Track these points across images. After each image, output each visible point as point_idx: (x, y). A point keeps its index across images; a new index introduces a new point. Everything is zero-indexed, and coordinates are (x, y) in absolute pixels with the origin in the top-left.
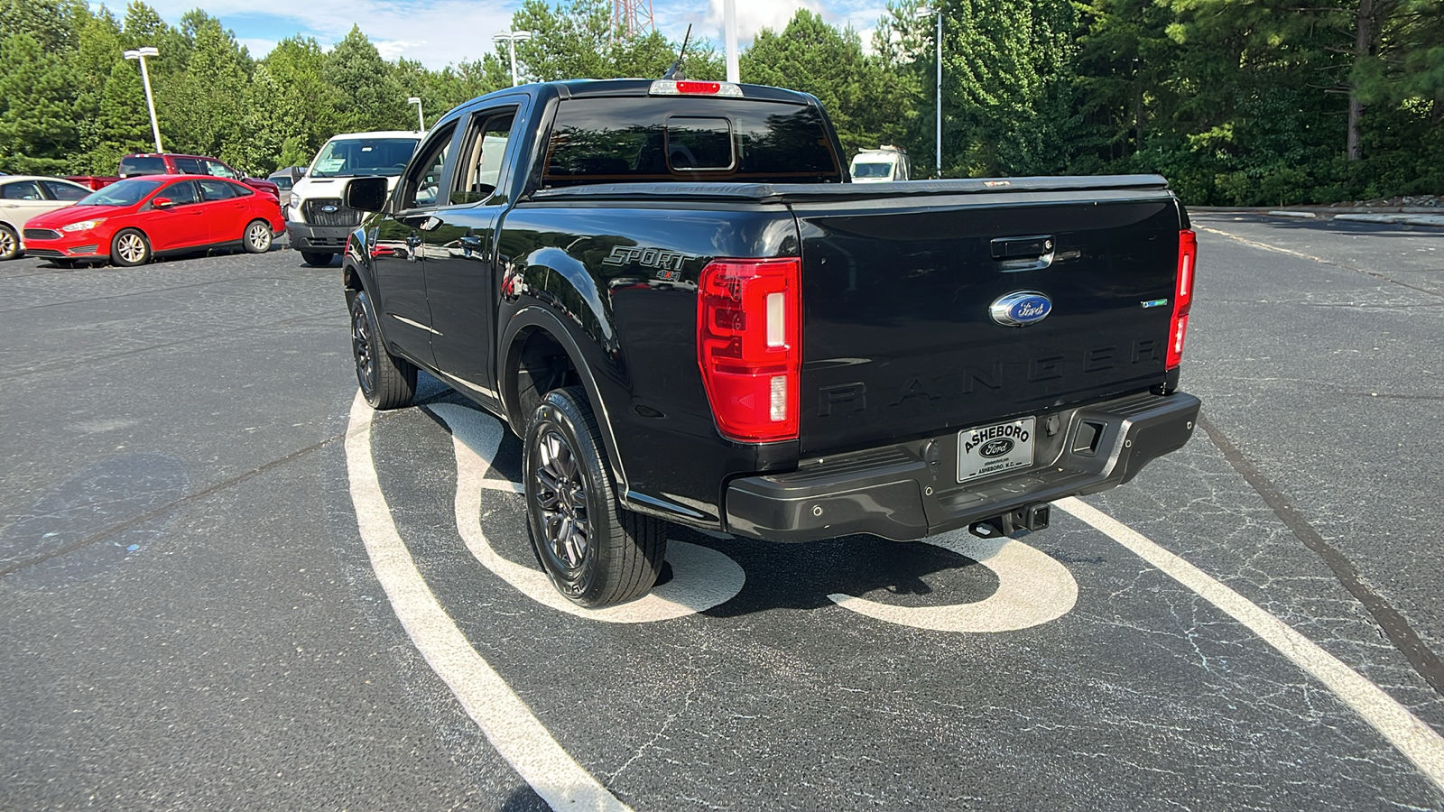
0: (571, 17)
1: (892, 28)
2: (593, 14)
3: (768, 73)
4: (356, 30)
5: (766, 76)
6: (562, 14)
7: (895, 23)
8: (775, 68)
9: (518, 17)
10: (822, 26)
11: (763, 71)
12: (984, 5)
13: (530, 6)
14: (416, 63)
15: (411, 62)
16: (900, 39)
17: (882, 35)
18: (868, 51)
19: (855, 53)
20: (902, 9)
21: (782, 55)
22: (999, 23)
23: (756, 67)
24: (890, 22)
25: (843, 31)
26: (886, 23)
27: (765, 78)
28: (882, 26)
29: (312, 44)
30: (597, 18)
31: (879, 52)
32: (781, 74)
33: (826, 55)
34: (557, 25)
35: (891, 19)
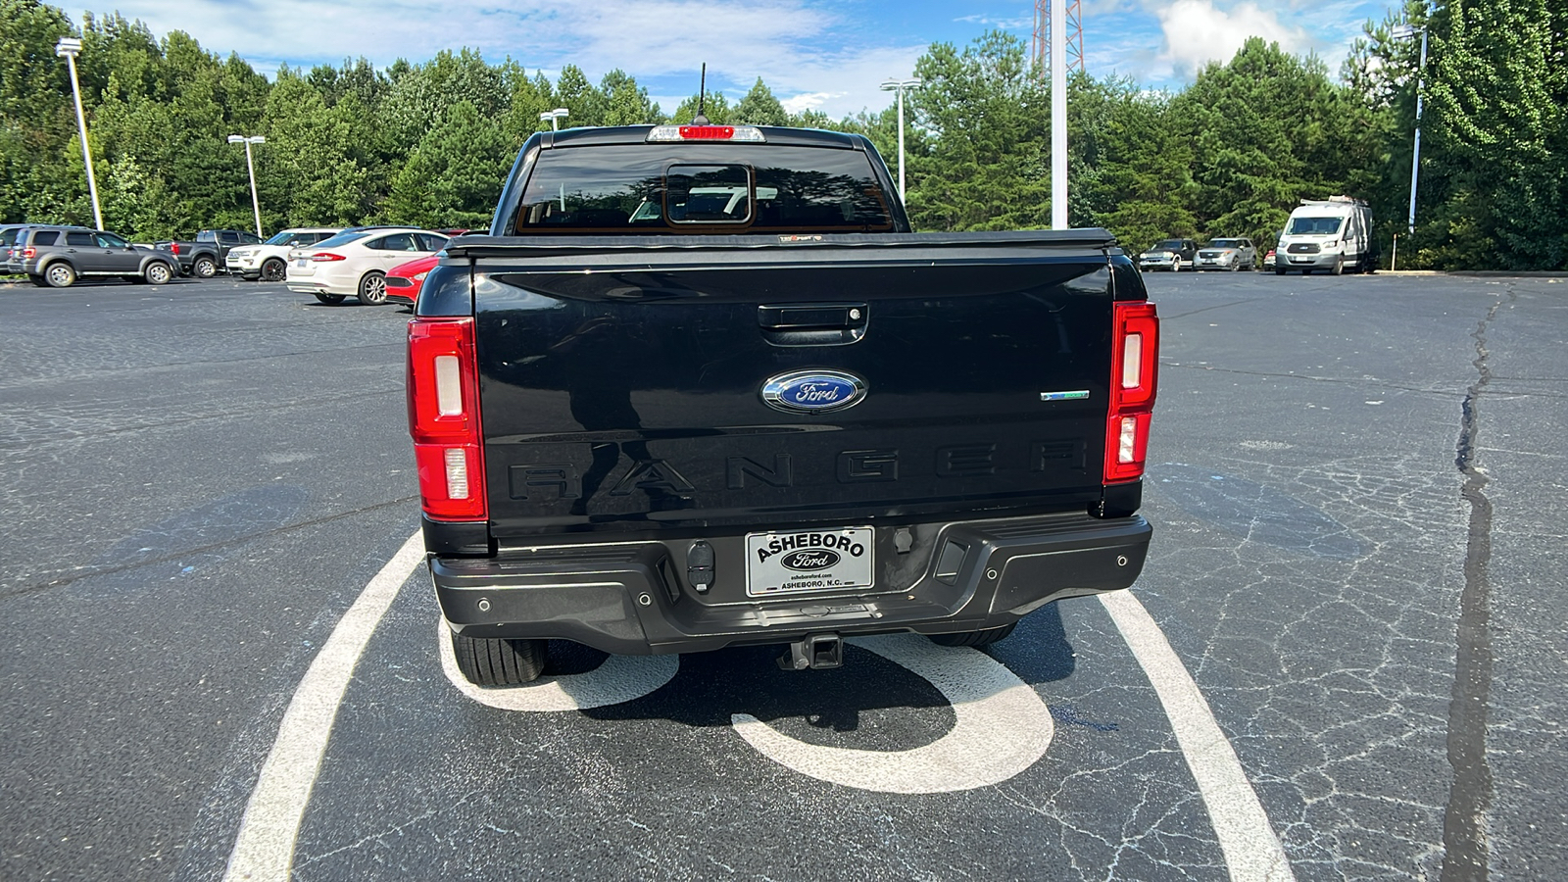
0: (978, 59)
1: (1368, 53)
2: (1004, 56)
3: (1204, 114)
4: (760, 82)
5: (1201, 116)
6: (970, 57)
7: (1375, 47)
8: (1214, 108)
9: (922, 61)
10: (1277, 56)
11: (1198, 111)
12: (1481, 19)
13: (936, 50)
15: (816, 114)
16: (1380, 67)
17: (1356, 62)
18: (1335, 79)
19: (1318, 86)
20: (1385, 28)
21: (1223, 92)
23: (1189, 108)
24: (1367, 47)
25: (1303, 61)
26: (1362, 47)
27: (1198, 120)
28: (1357, 52)
29: (719, 98)
30: (1007, 60)
31: (1350, 83)
32: (1220, 114)
33: (1279, 90)
34: (963, 69)
35: (1369, 42)
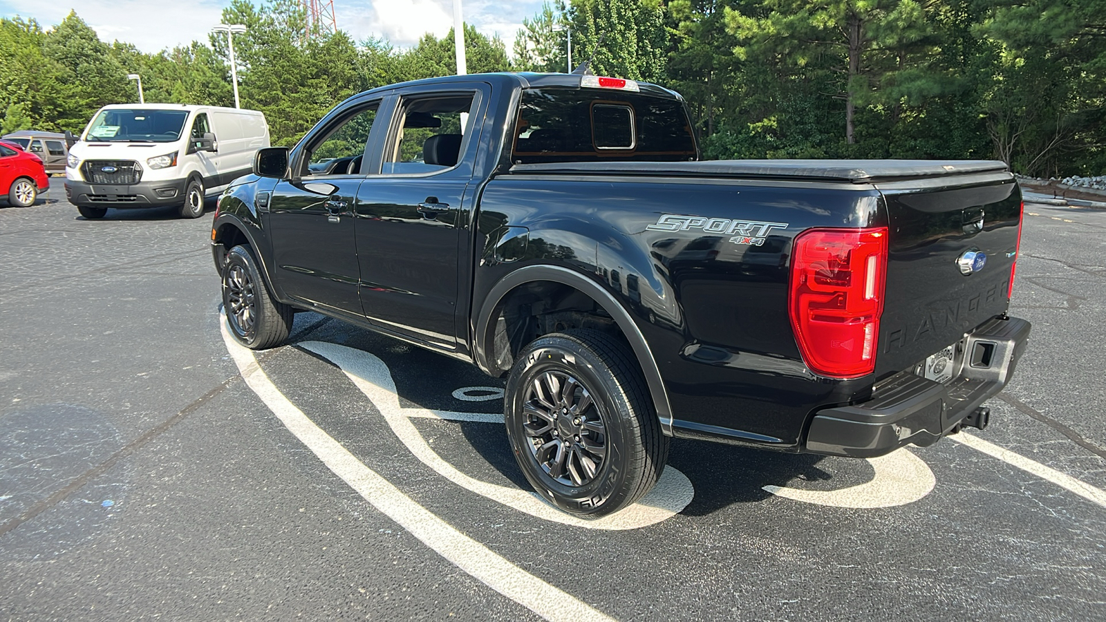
0: (273, 16)
1: (528, 39)
2: (291, 14)
3: (436, 68)
4: (74, 14)
5: (434, 69)
6: (265, 13)
7: (530, 35)
8: (441, 65)
9: (226, 12)
10: (475, 34)
11: (432, 66)
12: (603, 26)
13: (238, 5)
14: (130, 46)
15: (126, 45)
16: (535, 47)
17: (521, 43)
18: (511, 55)
19: (502, 56)
20: (535, 24)
21: (446, 54)
22: (614, 39)
23: (426, 63)
24: (526, 34)
25: (491, 39)
26: (523, 34)
27: (433, 71)
28: (520, 37)
29: (33, 24)
30: (295, 19)
31: (519, 56)
32: (445, 69)
33: (480, 56)
34: (261, 21)
35: (527, 32)
